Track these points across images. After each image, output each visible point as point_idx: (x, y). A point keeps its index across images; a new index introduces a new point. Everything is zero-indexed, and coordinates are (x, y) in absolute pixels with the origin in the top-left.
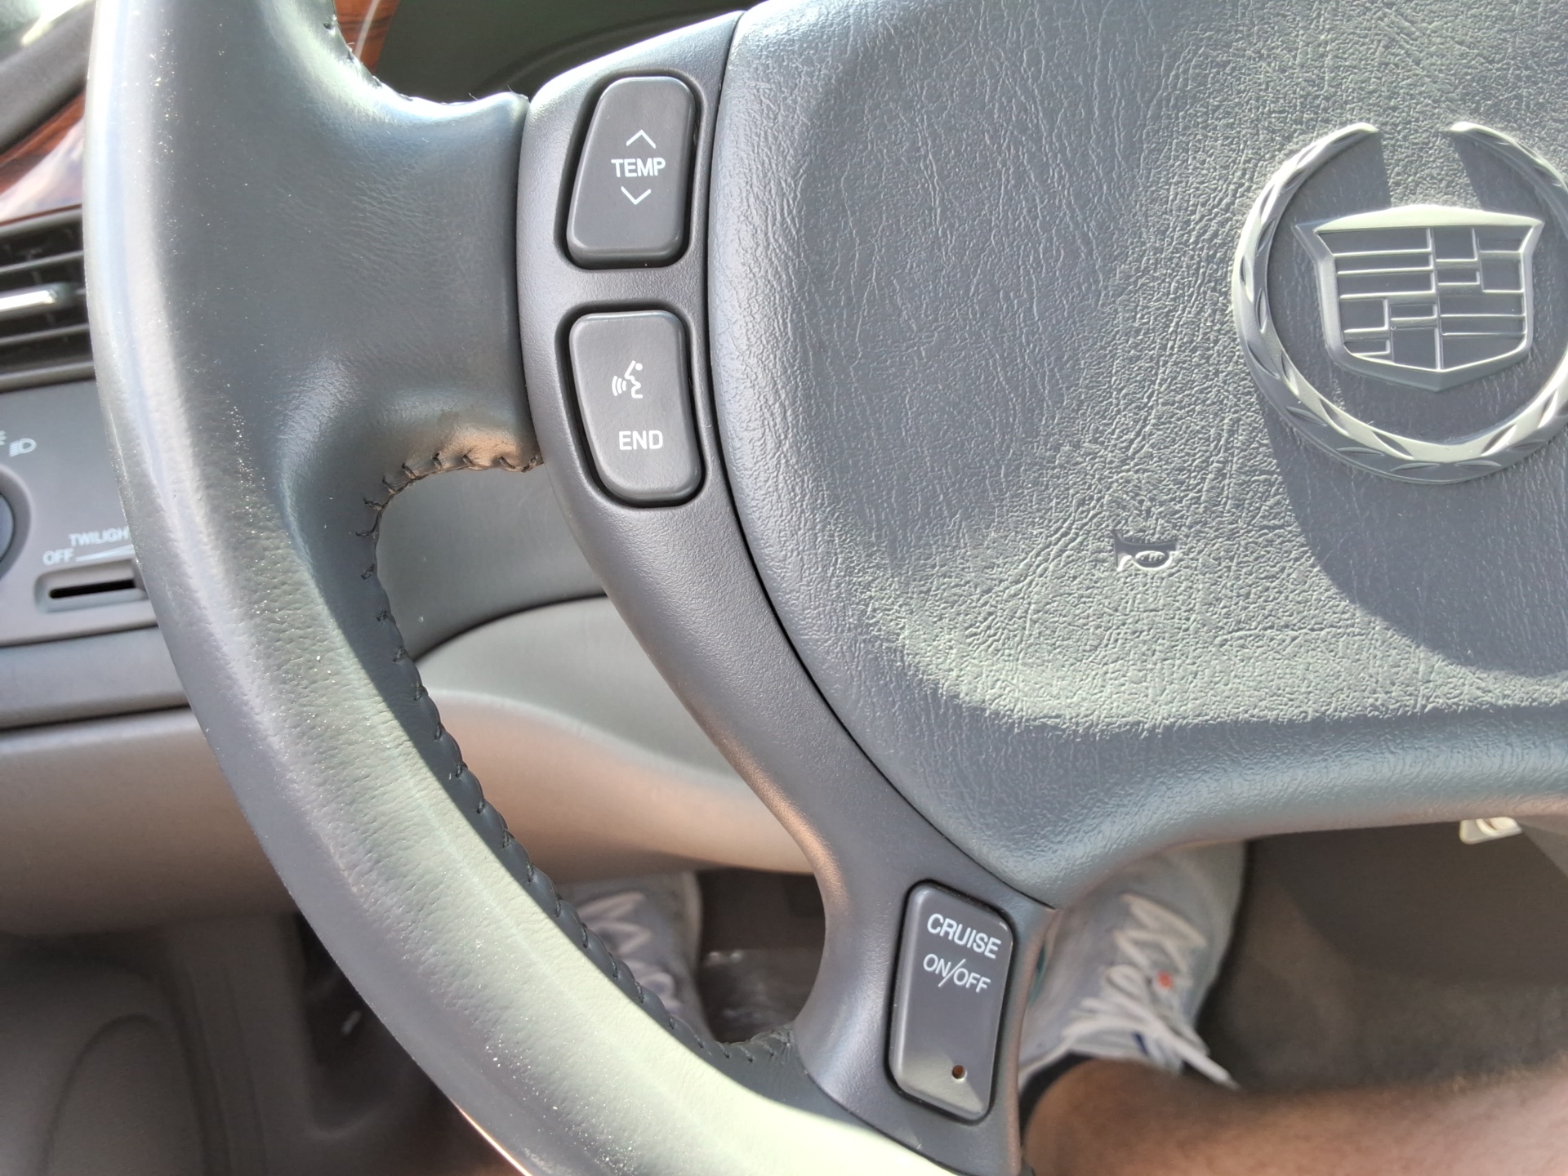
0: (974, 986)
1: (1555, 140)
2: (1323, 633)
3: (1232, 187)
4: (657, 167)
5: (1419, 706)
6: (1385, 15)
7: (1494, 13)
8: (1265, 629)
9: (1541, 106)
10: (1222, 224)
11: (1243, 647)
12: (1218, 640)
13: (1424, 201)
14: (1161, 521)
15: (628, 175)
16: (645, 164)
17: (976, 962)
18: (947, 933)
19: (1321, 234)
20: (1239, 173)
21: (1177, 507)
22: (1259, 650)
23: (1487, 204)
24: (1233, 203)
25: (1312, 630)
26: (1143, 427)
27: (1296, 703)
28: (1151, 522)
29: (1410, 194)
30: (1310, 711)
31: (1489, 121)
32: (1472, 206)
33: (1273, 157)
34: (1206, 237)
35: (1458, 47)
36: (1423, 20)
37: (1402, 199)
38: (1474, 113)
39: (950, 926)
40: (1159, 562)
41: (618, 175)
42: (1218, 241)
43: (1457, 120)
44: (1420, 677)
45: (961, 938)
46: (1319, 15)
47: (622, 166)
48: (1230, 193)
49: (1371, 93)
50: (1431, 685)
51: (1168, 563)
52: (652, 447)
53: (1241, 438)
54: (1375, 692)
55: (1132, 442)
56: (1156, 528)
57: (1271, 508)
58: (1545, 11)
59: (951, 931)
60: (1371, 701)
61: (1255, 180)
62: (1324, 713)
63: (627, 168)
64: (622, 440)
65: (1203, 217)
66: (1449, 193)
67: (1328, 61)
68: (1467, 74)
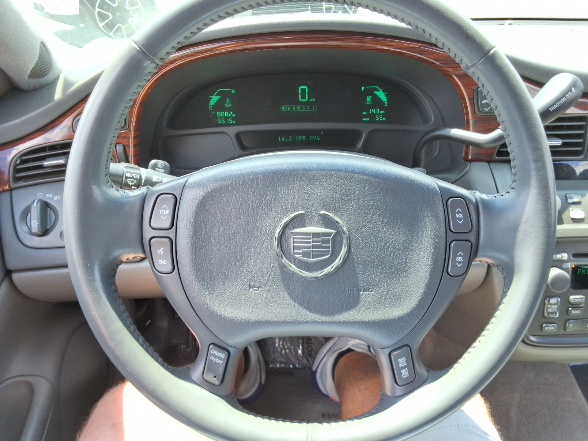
0: (219, 363)
1: (342, 215)
2: (286, 306)
3: (275, 222)
4: (168, 212)
5: (303, 320)
6: (309, 189)
7: (332, 189)
8: (276, 304)
9: (340, 208)
10: (273, 229)
11: (271, 307)
12: (267, 305)
13: (313, 226)
14: (258, 283)
15: (162, 213)
16: (165, 211)
17: (220, 358)
18: (215, 353)
19: (291, 233)
20: (277, 220)
21: (261, 281)
22: (274, 308)
23: (325, 228)
24: (275, 225)
25: (284, 305)
26: (256, 265)
27: (280, 318)
28: (256, 283)
29: (310, 225)
30: (282, 320)
31: (328, 211)
32: (323, 228)
33: (284, 217)
34: (270, 231)
35: (323, 196)
36: (317, 191)
37: (309, 226)
38: (325, 209)
39: (215, 352)
40: (257, 290)
41: (161, 213)
42: (272, 232)
43: (322, 211)
44: (304, 315)
45: (217, 354)
46: (295, 190)
47: (161, 212)
48: (275, 223)
49: (304, 205)
50: (305, 316)
51: (259, 291)
52: (165, 263)
53: (274, 269)
54: (295, 317)
55: (254, 268)
56: (257, 284)
57: (279, 282)
58: (343, 189)
59: (216, 353)
60: (294, 318)
61: (280, 221)
62: (284, 320)
63: (162, 212)
64: (159, 262)
65: (269, 227)
66: (318, 225)
67: (296, 199)
68: (325, 201)
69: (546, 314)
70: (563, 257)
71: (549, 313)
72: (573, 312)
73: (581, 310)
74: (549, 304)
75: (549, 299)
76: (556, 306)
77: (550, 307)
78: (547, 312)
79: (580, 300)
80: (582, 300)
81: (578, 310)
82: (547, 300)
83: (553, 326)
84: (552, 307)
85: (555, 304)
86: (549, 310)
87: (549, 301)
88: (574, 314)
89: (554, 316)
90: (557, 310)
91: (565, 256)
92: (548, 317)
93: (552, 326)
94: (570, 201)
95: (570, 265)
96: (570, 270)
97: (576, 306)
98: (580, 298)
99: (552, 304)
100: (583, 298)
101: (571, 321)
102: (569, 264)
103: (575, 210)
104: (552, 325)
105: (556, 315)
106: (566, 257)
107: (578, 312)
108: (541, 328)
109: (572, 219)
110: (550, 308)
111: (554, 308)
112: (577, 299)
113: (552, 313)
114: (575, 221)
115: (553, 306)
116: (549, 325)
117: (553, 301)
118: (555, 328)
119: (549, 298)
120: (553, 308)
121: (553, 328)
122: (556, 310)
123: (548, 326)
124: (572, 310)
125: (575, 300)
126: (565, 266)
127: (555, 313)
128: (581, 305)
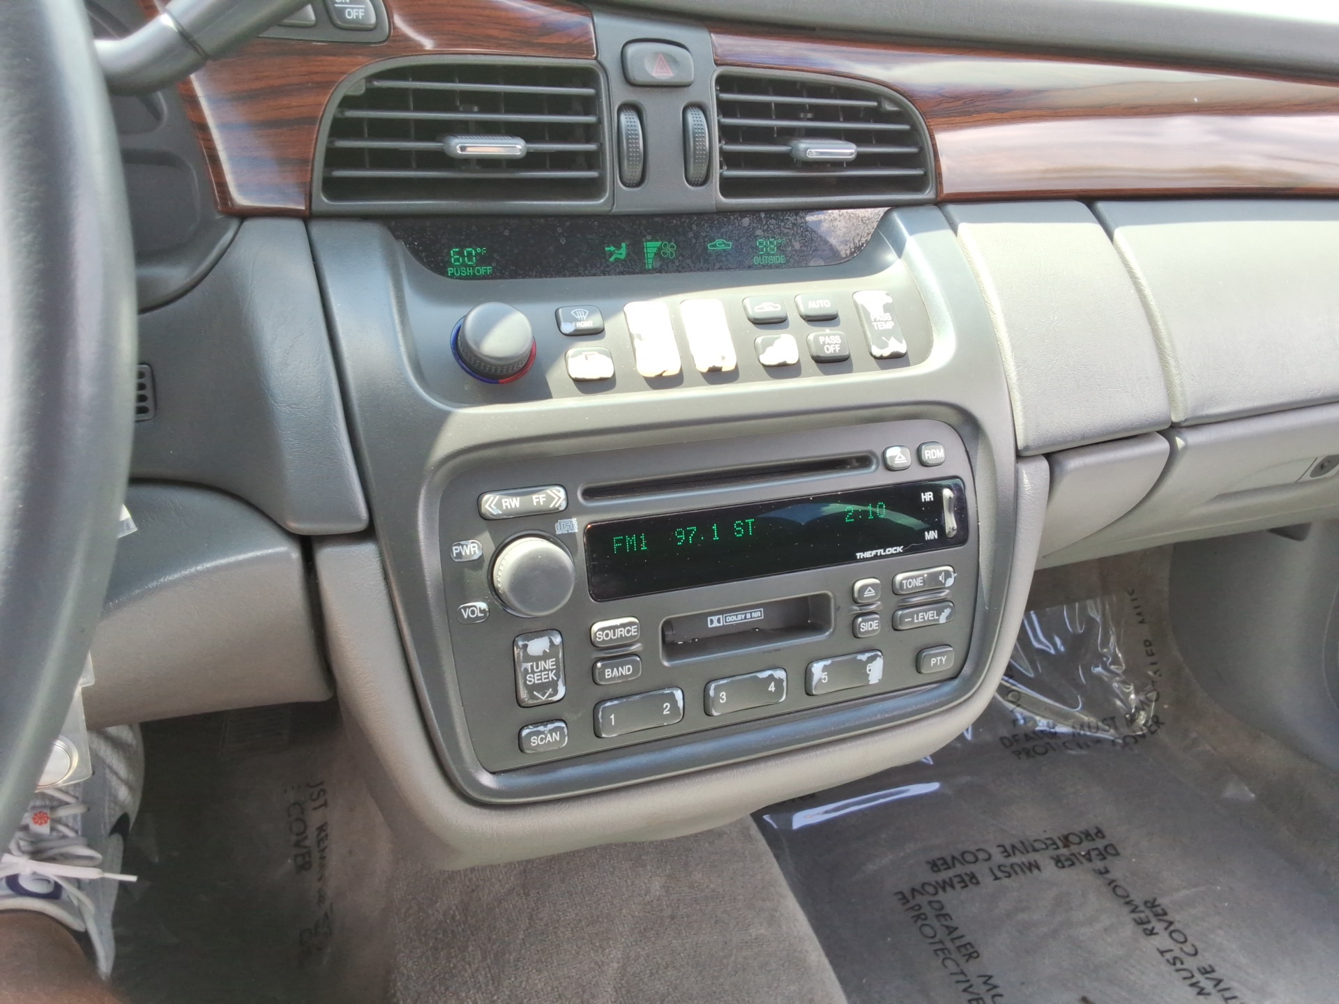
69: (524, 694)
70: (550, 499)
71: (531, 689)
72: (608, 673)
73: (634, 663)
74: (528, 658)
75: (526, 642)
76: (550, 664)
77: (532, 666)
78: (525, 683)
79: (621, 632)
80: (629, 631)
81: (622, 665)
82: (518, 647)
83: (555, 729)
84: (537, 668)
85: (545, 656)
86: (533, 679)
87: (525, 646)
88: (612, 679)
89: (551, 695)
90: (557, 675)
91: (555, 496)
92: (531, 702)
93: (551, 731)
94: (567, 328)
95: (575, 525)
96: (581, 541)
97: (616, 652)
98: (624, 626)
99: (536, 659)
100: (631, 624)
101: (608, 704)
102: (574, 520)
103: (584, 354)
104: (550, 726)
105: (555, 692)
106: (560, 498)
107: (626, 670)
108: (520, 744)
109: (578, 381)
110: (533, 672)
111: (545, 670)
112: (614, 628)
113: (542, 687)
114: (586, 386)
115: (542, 664)
116: (541, 728)
117: (538, 646)
118: (562, 736)
119: (523, 640)
120: (541, 671)
121: (556, 736)
122: (552, 675)
123: (538, 733)
124: (604, 667)
125: (607, 635)
126: (561, 528)
127: (553, 684)
128: (634, 648)
